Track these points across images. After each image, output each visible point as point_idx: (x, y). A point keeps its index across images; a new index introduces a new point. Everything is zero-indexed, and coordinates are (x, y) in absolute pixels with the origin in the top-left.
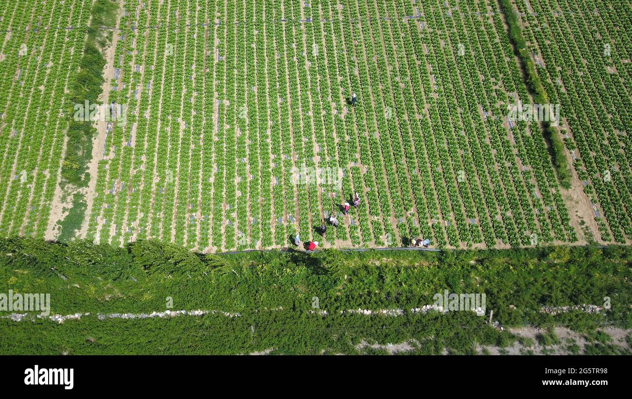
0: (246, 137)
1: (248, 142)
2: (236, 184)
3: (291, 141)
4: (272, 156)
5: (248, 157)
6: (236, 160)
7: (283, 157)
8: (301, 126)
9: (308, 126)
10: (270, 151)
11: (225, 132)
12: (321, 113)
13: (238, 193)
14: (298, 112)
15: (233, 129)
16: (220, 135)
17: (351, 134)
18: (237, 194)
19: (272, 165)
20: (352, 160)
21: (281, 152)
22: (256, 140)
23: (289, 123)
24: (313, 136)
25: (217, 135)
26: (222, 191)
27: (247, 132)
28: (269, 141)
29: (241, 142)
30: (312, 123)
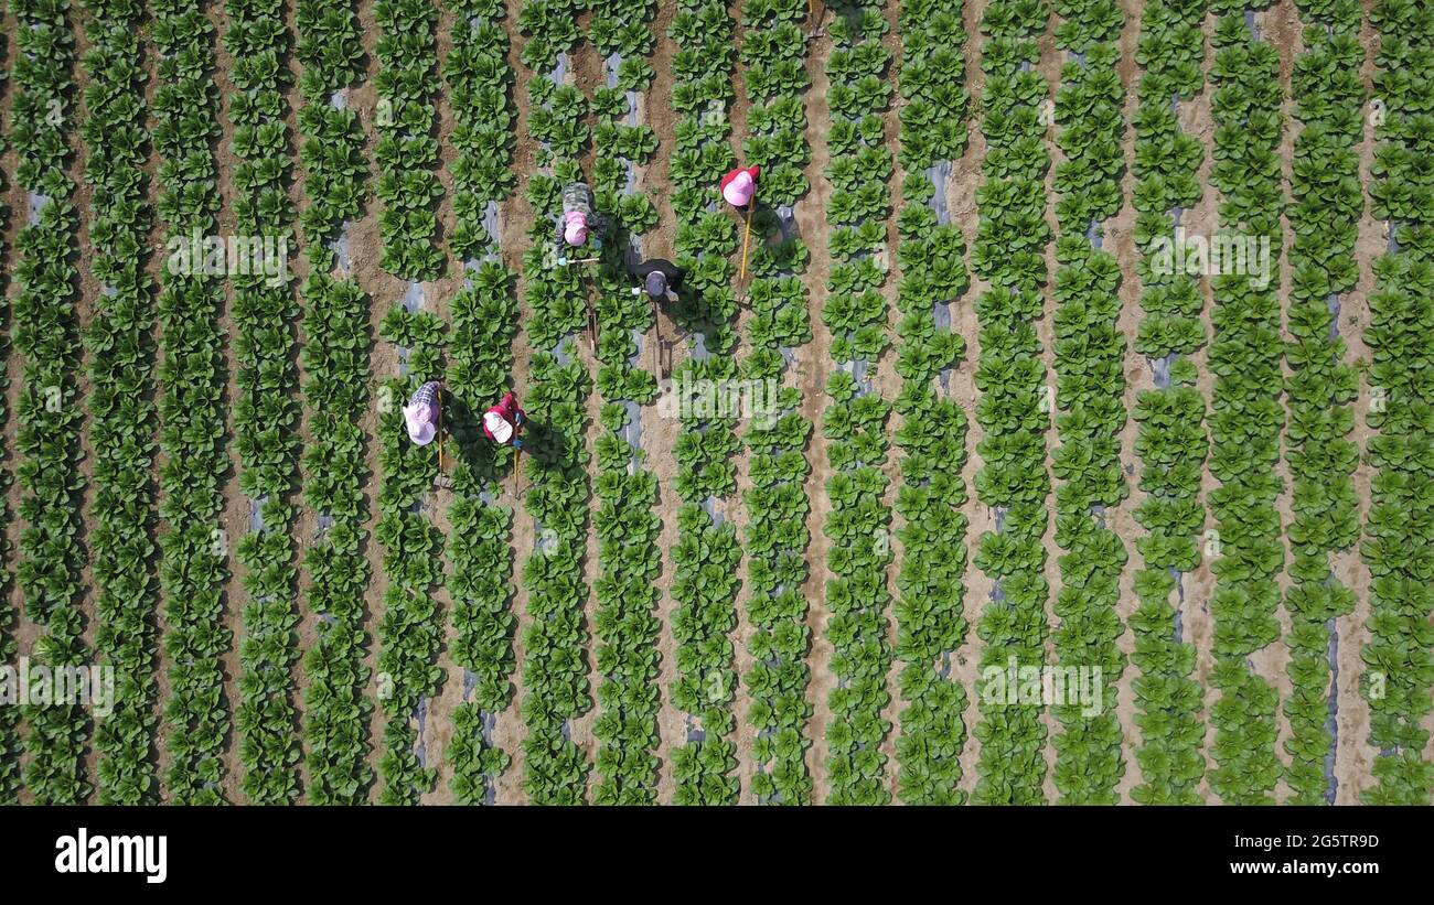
0: (1136, 564)
1: (1125, 523)
2: (1210, 193)
3: (823, 504)
4: (962, 390)
5: (1129, 401)
6: (1207, 383)
7: (889, 382)
8: (747, 630)
9: (705, 626)
10: (976, 437)
11: (1282, 615)
12: (605, 727)
13: (1195, 120)
14: (765, 748)
15: (1227, 637)
16: (1318, 602)
17: (410, 534)
18: (1204, 115)
19: (963, 321)
20: (424, 326)
21: (897, 422)
22: (1073, 532)
23: (829, 656)
24: (670, 538)
25: (1340, 601)
26: (1307, 142)
27: (1129, 604)
28: (982, 522)
29: (1174, 524)
30: (670, 644)
